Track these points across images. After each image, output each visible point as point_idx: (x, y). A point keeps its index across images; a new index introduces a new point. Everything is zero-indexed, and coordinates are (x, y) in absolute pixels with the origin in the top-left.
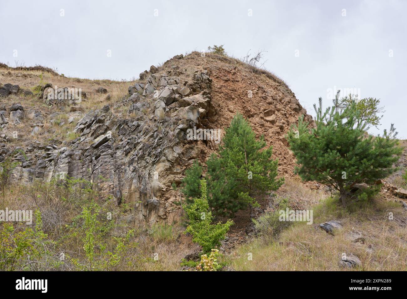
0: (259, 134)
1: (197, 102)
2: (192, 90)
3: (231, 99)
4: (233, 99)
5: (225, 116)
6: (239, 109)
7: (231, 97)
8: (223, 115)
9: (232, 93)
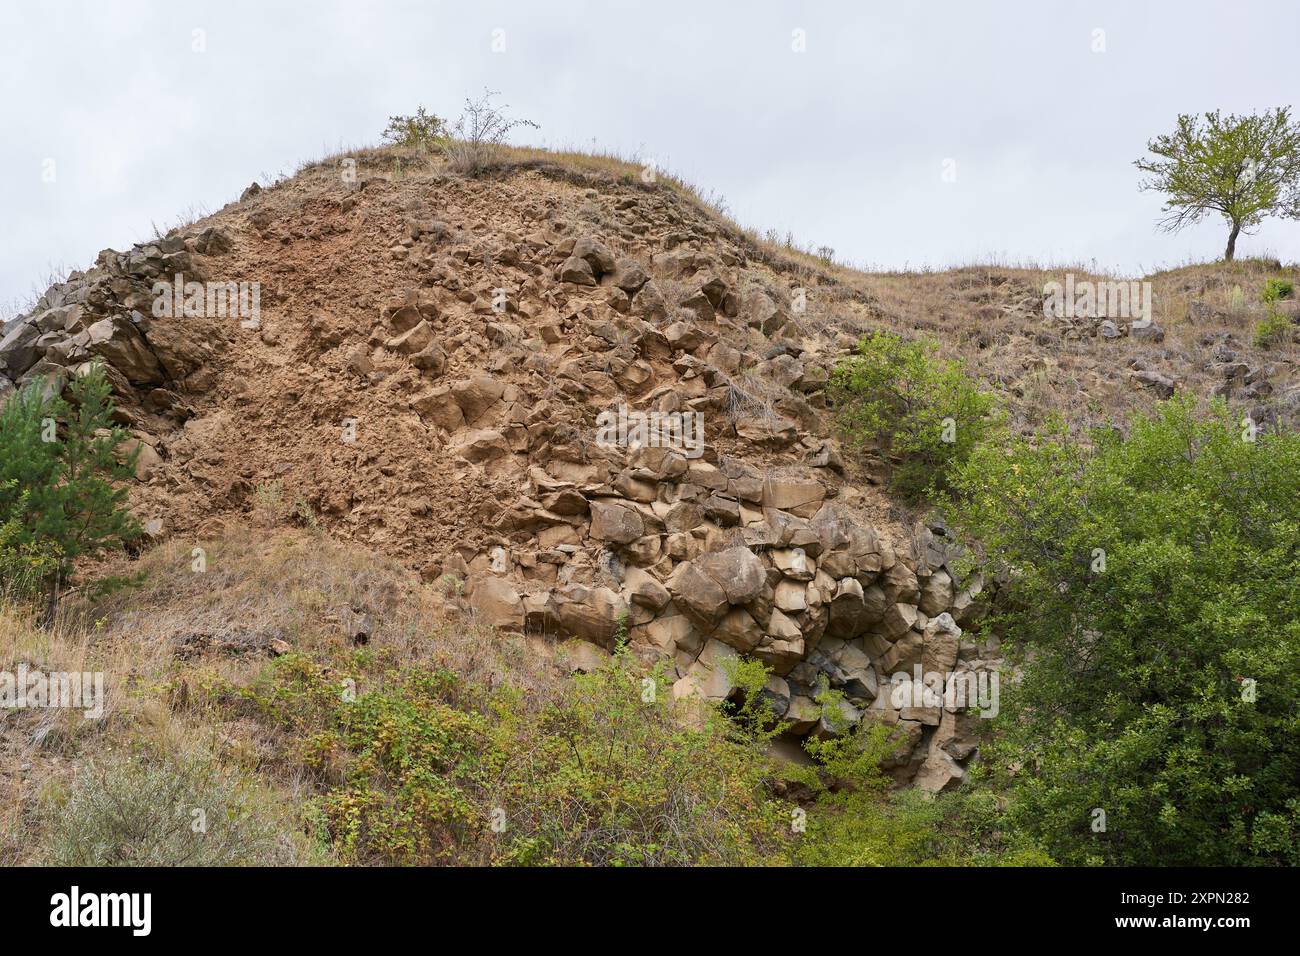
0: (325, 403)
1: (87, 346)
2: (91, 309)
3: (277, 302)
4: (283, 299)
5: (240, 364)
6: (295, 329)
7: (276, 295)
8: (232, 362)
9: (277, 280)
